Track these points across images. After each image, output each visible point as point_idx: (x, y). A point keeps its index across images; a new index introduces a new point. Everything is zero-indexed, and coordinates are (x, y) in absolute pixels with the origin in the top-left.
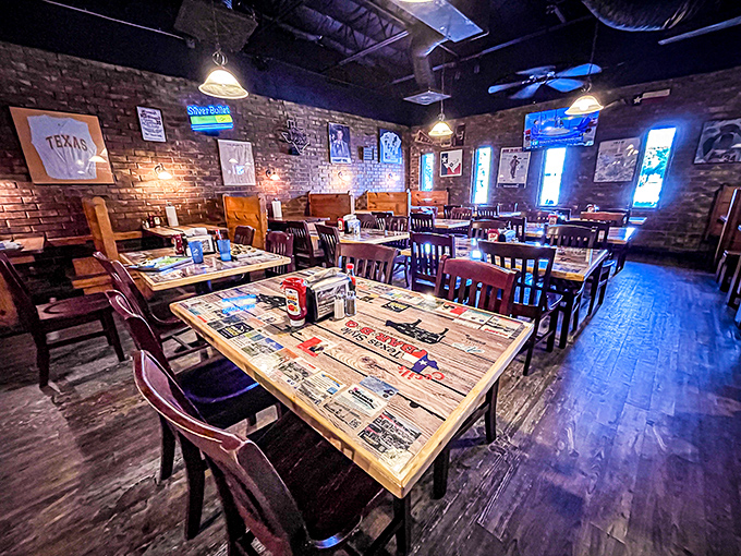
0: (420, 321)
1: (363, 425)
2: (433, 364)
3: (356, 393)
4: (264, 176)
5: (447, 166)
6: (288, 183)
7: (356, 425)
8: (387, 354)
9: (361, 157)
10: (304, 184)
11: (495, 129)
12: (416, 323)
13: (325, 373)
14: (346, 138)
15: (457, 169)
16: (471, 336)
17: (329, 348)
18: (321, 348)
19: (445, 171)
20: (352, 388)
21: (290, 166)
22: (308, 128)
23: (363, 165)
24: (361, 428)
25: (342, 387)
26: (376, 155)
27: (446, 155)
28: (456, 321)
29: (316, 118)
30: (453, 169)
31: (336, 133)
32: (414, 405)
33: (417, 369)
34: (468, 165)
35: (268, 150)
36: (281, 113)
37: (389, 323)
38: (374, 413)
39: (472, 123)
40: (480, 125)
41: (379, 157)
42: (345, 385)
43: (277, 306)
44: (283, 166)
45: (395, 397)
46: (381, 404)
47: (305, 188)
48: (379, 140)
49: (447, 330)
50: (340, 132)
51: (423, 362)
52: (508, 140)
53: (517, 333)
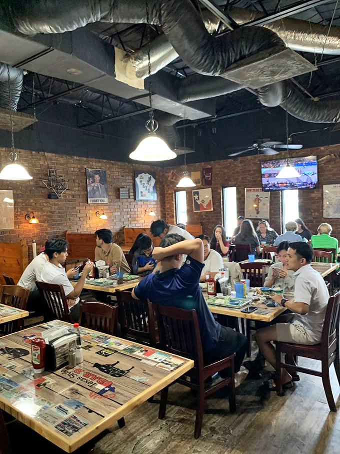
0: (118, 362)
1: (59, 422)
2: (113, 390)
3: (60, 408)
4: (23, 220)
5: (199, 202)
6: (45, 225)
7: (54, 422)
8: (86, 385)
9: (118, 197)
10: (61, 224)
11: (238, 172)
12: (115, 364)
13: (43, 398)
14: (103, 181)
15: (208, 205)
16: (147, 371)
17: (50, 383)
18: (44, 385)
19: (198, 207)
20: (58, 405)
21: (48, 209)
22: (67, 174)
23: (120, 203)
24: (56, 424)
25: (52, 405)
26: (132, 194)
27: (197, 193)
28: (143, 361)
29: (75, 166)
30: (205, 205)
31: (93, 177)
32: (90, 411)
33: (101, 393)
34: (218, 201)
35: (28, 196)
36: (42, 163)
37: (97, 365)
38: (66, 417)
39: (217, 166)
40: (224, 168)
41: (135, 196)
42: (54, 404)
43: (18, 357)
44: (42, 209)
45: (82, 408)
46: (71, 412)
47: (62, 229)
48: (134, 181)
49: (133, 367)
50: (97, 176)
51: (107, 389)
52: (250, 182)
53: (178, 367)
